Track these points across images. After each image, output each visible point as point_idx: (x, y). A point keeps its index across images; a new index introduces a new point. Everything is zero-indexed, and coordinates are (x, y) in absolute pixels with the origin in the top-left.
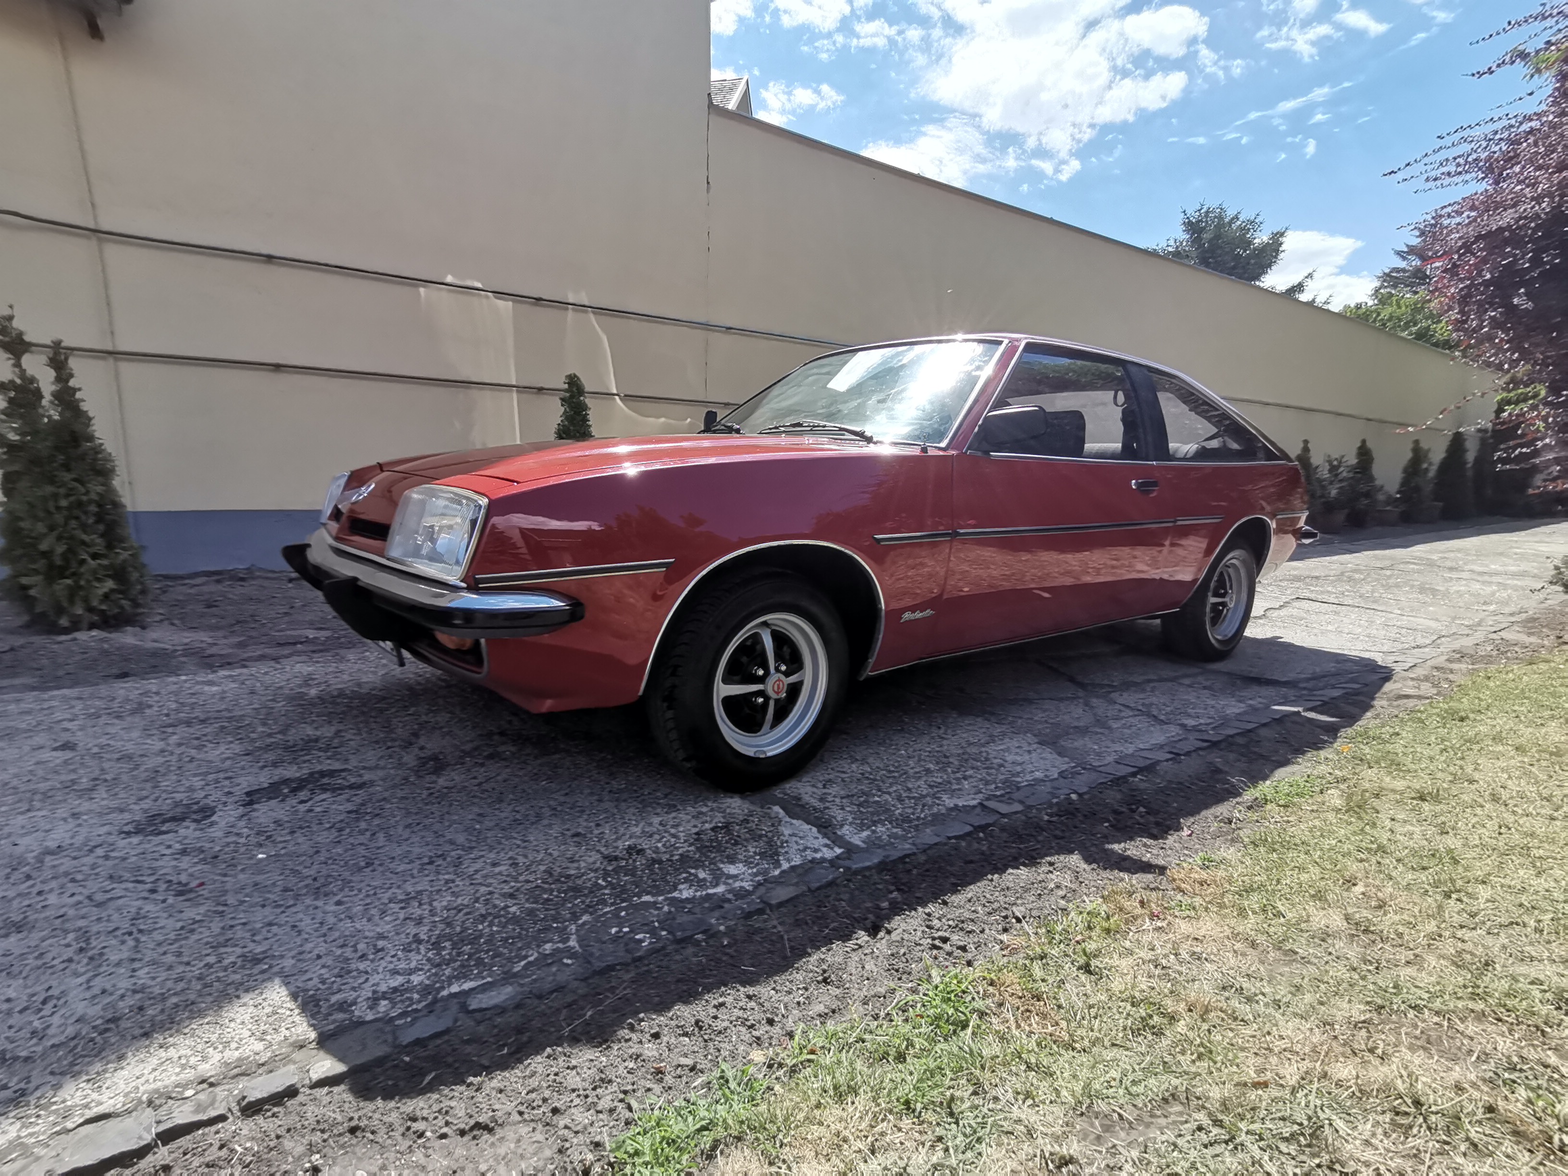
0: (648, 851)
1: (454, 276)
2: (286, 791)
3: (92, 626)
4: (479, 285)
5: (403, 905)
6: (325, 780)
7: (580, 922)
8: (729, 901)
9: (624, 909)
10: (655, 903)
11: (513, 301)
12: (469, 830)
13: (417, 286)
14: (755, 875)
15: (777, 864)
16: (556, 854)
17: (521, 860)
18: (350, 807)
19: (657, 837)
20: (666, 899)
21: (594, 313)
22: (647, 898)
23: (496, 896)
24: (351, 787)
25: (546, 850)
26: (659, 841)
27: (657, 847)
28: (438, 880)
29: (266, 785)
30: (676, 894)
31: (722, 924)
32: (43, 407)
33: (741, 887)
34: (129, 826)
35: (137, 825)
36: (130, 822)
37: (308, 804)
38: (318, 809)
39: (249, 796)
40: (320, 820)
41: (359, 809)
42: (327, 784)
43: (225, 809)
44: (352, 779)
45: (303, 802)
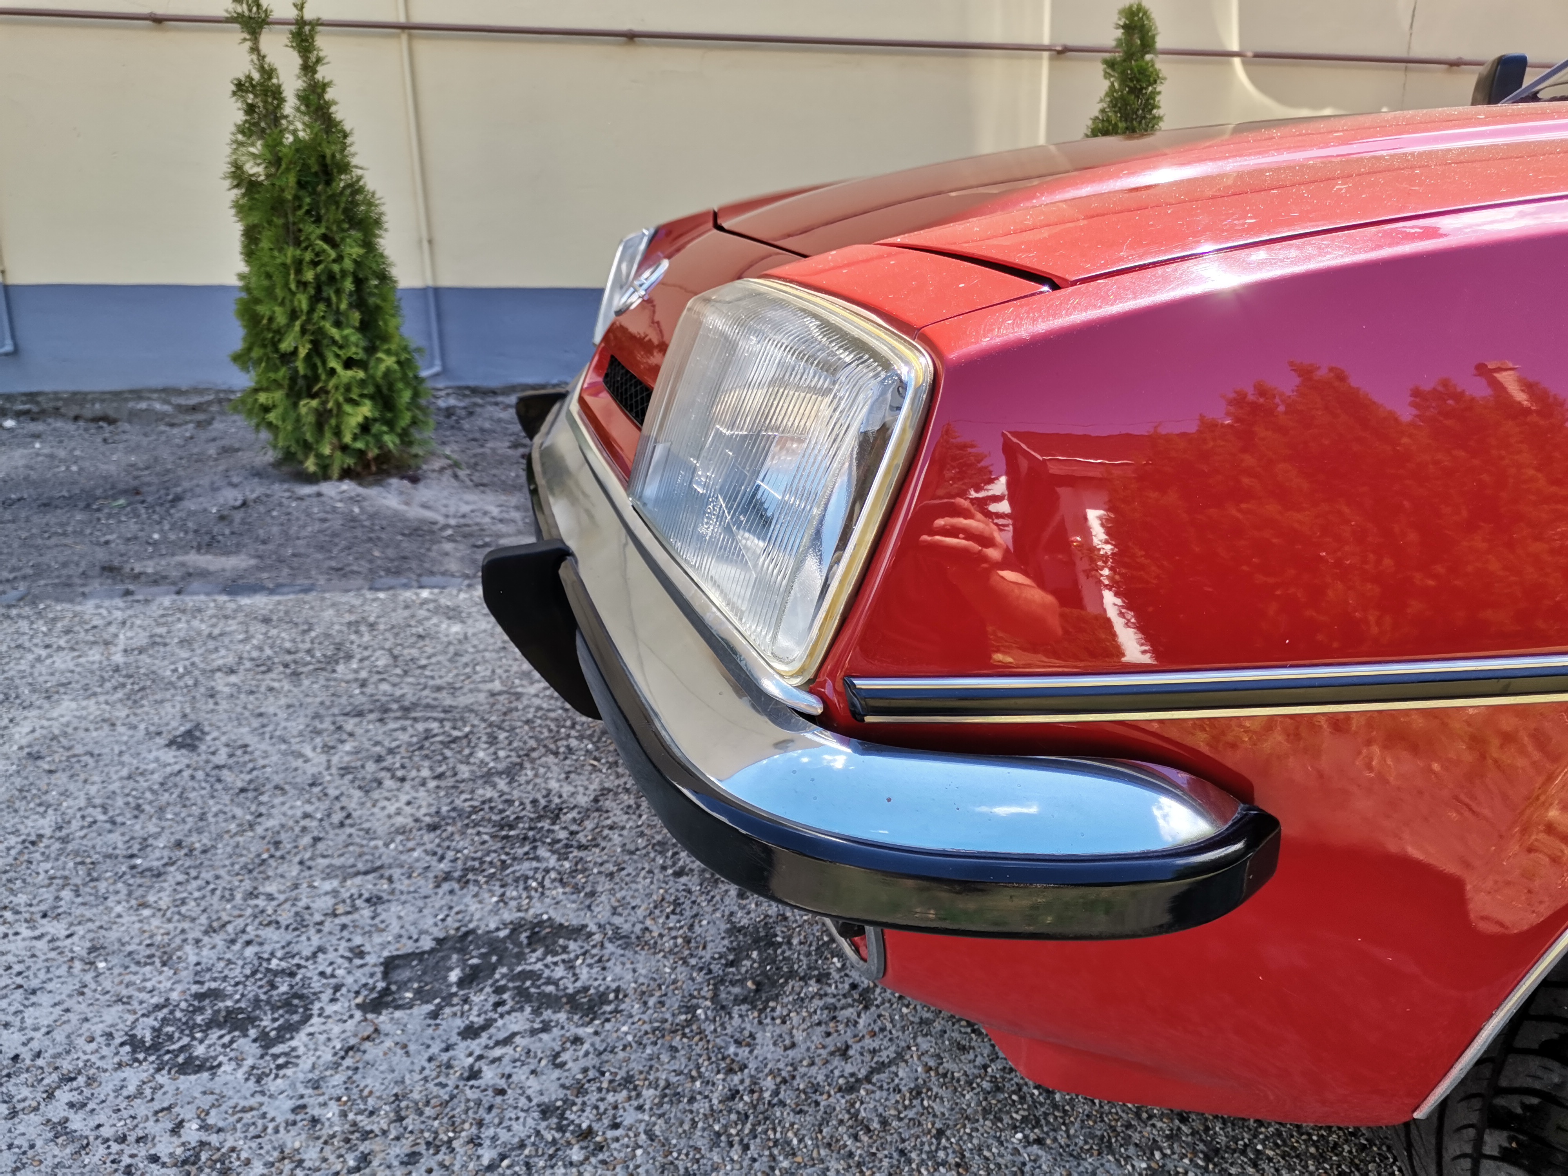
2: (454, 976)
3: (346, 474)
6: (534, 961)
18: (550, 1087)
24: (573, 1004)
29: (427, 944)
32: (286, 117)
34: (151, 1021)
35: (165, 1021)
36: (158, 1007)
37: (476, 1046)
38: (490, 1075)
39: (386, 975)
40: (480, 1124)
41: (568, 1103)
42: (534, 976)
43: (330, 1009)
44: (584, 973)
45: (470, 1032)
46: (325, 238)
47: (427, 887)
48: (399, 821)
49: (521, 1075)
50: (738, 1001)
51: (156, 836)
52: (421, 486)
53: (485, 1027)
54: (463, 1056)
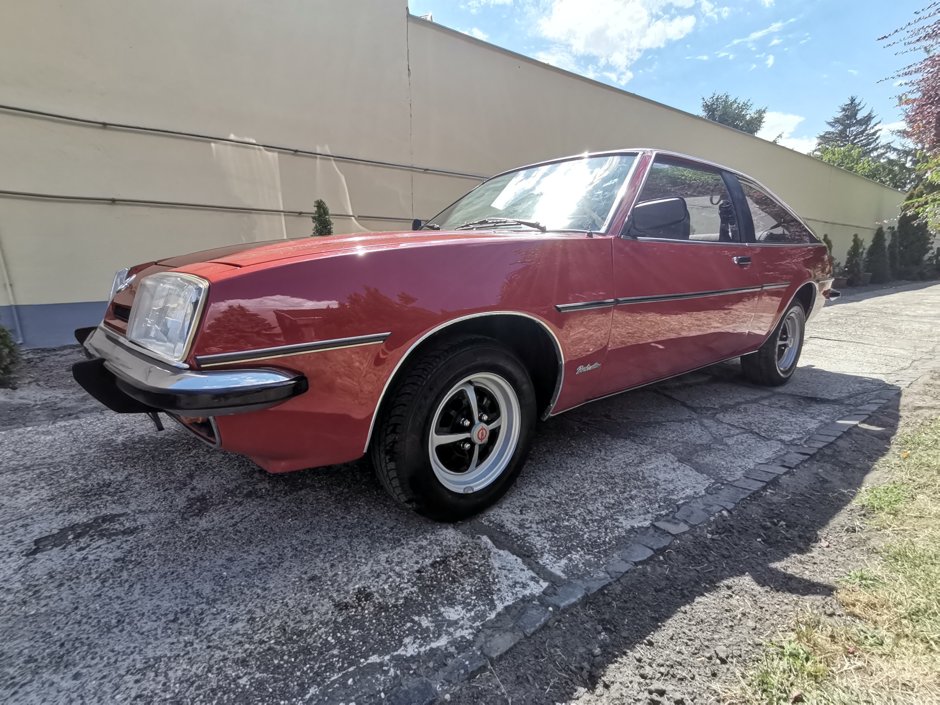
0: (376, 595)
1: (235, 134)
2: (70, 537)
4: (254, 141)
6: (105, 526)
7: (307, 697)
8: (452, 655)
9: (352, 675)
10: (381, 664)
11: (279, 152)
12: (217, 579)
13: (210, 142)
14: (474, 619)
15: (493, 606)
16: (291, 603)
17: (259, 613)
18: (118, 554)
19: (384, 577)
20: (393, 658)
21: (335, 160)
22: (374, 659)
23: (229, 663)
24: (124, 533)
25: (283, 599)
26: (386, 582)
27: (384, 590)
28: (179, 642)
29: (55, 531)
30: (401, 652)
31: (447, 692)
33: (462, 637)
37: (84, 552)
38: (91, 557)
39: (36, 544)
40: (90, 569)
41: (125, 556)
42: (106, 529)
44: (127, 524)
45: (81, 549)
47: (53, 516)
48: (32, 501)
49: (105, 554)
50: (191, 516)
53: (88, 546)
54: (79, 556)
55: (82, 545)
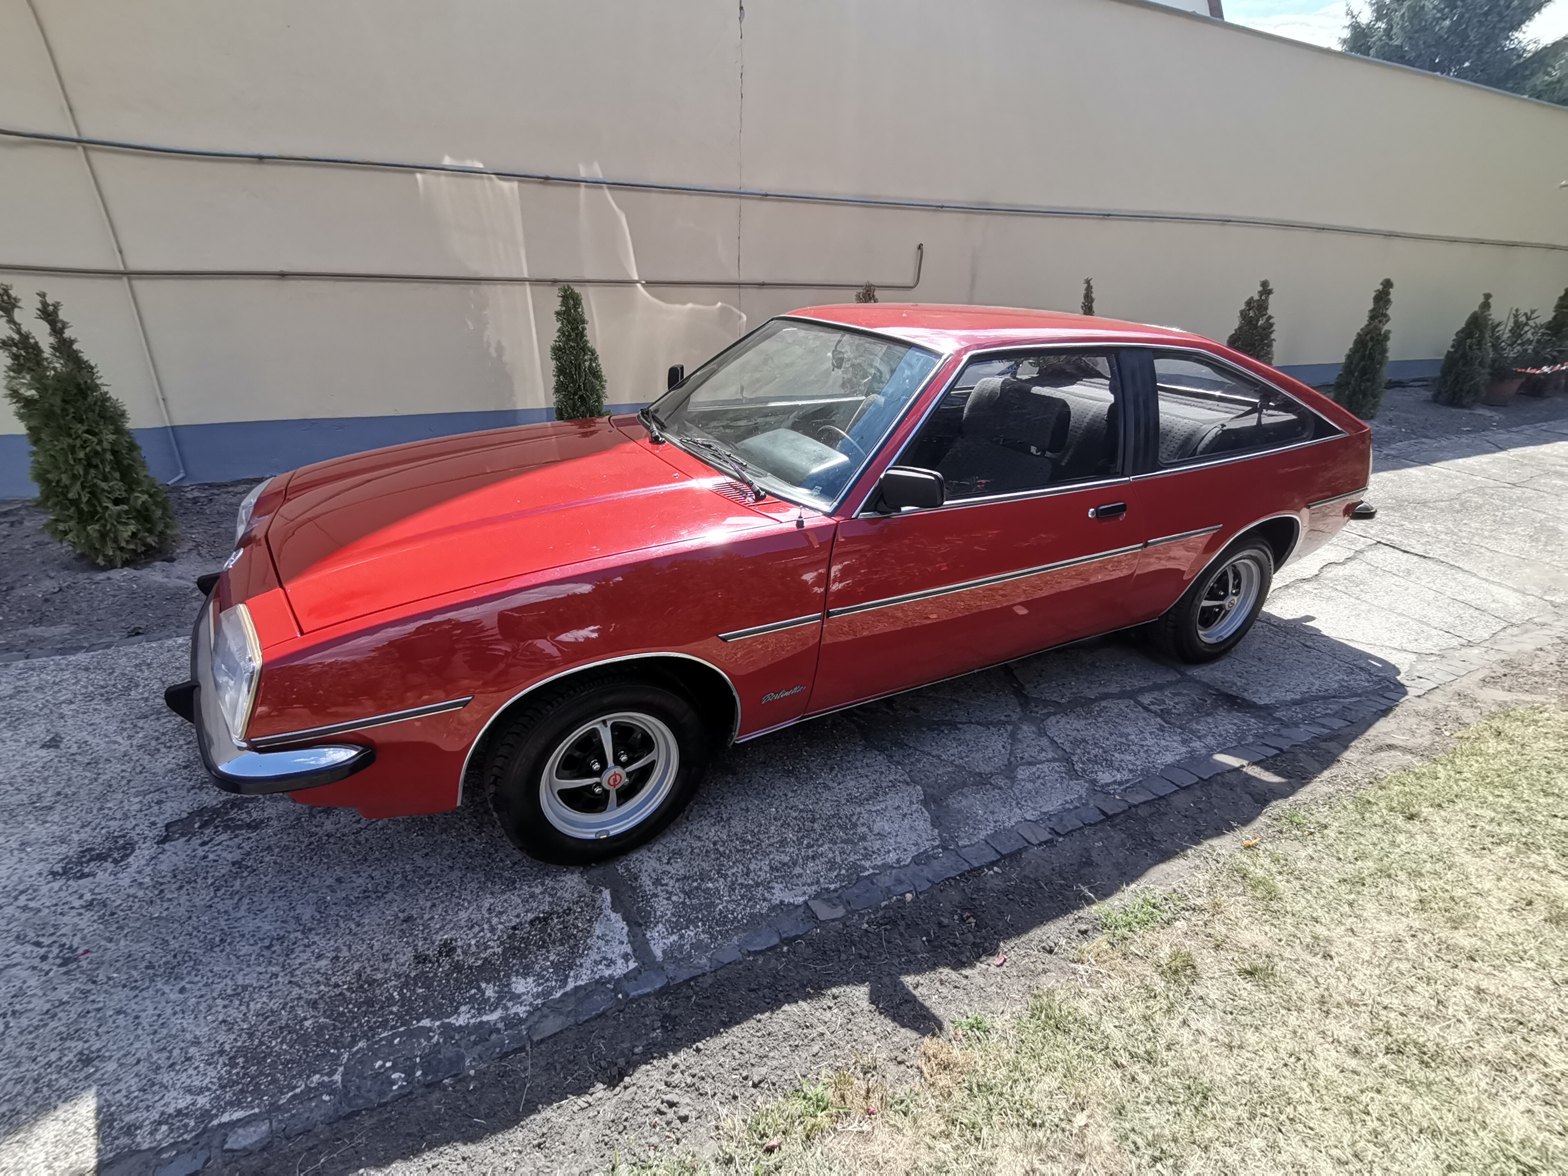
0: (459, 951)
1: (452, 156)
2: (196, 826)
3: (126, 564)
4: (479, 165)
5: (226, 1002)
6: (233, 814)
7: (355, 1049)
8: (498, 1031)
9: (400, 1035)
10: (430, 1029)
11: (519, 181)
12: (319, 902)
13: (414, 172)
14: (537, 996)
15: (564, 982)
16: (377, 945)
17: (345, 953)
18: (237, 855)
19: (476, 929)
20: (443, 1025)
21: (609, 188)
22: (426, 1023)
23: (302, 1003)
24: (249, 826)
25: (371, 940)
26: (475, 937)
27: (469, 945)
28: (266, 972)
29: (185, 815)
30: (452, 1020)
31: (473, 1068)
33: (516, 1014)
34: (61, 865)
35: (67, 863)
36: (63, 859)
37: (206, 848)
38: (211, 856)
39: (166, 830)
40: (207, 872)
41: (243, 859)
42: (233, 819)
43: (143, 846)
44: (254, 815)
45: (204, 844)
46: (88, 432)
47: (184, 793)
48: (169, 767)
49: (225, 854)
50: (320, 812)
51: (46, 792)
52: (175, 563)
53: (211, 840)
54: (200, 852)
55: (206, 839)
